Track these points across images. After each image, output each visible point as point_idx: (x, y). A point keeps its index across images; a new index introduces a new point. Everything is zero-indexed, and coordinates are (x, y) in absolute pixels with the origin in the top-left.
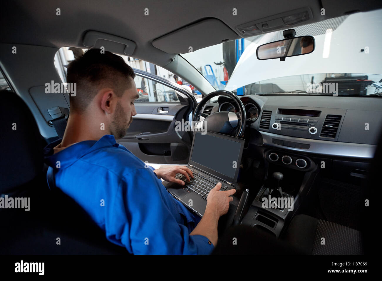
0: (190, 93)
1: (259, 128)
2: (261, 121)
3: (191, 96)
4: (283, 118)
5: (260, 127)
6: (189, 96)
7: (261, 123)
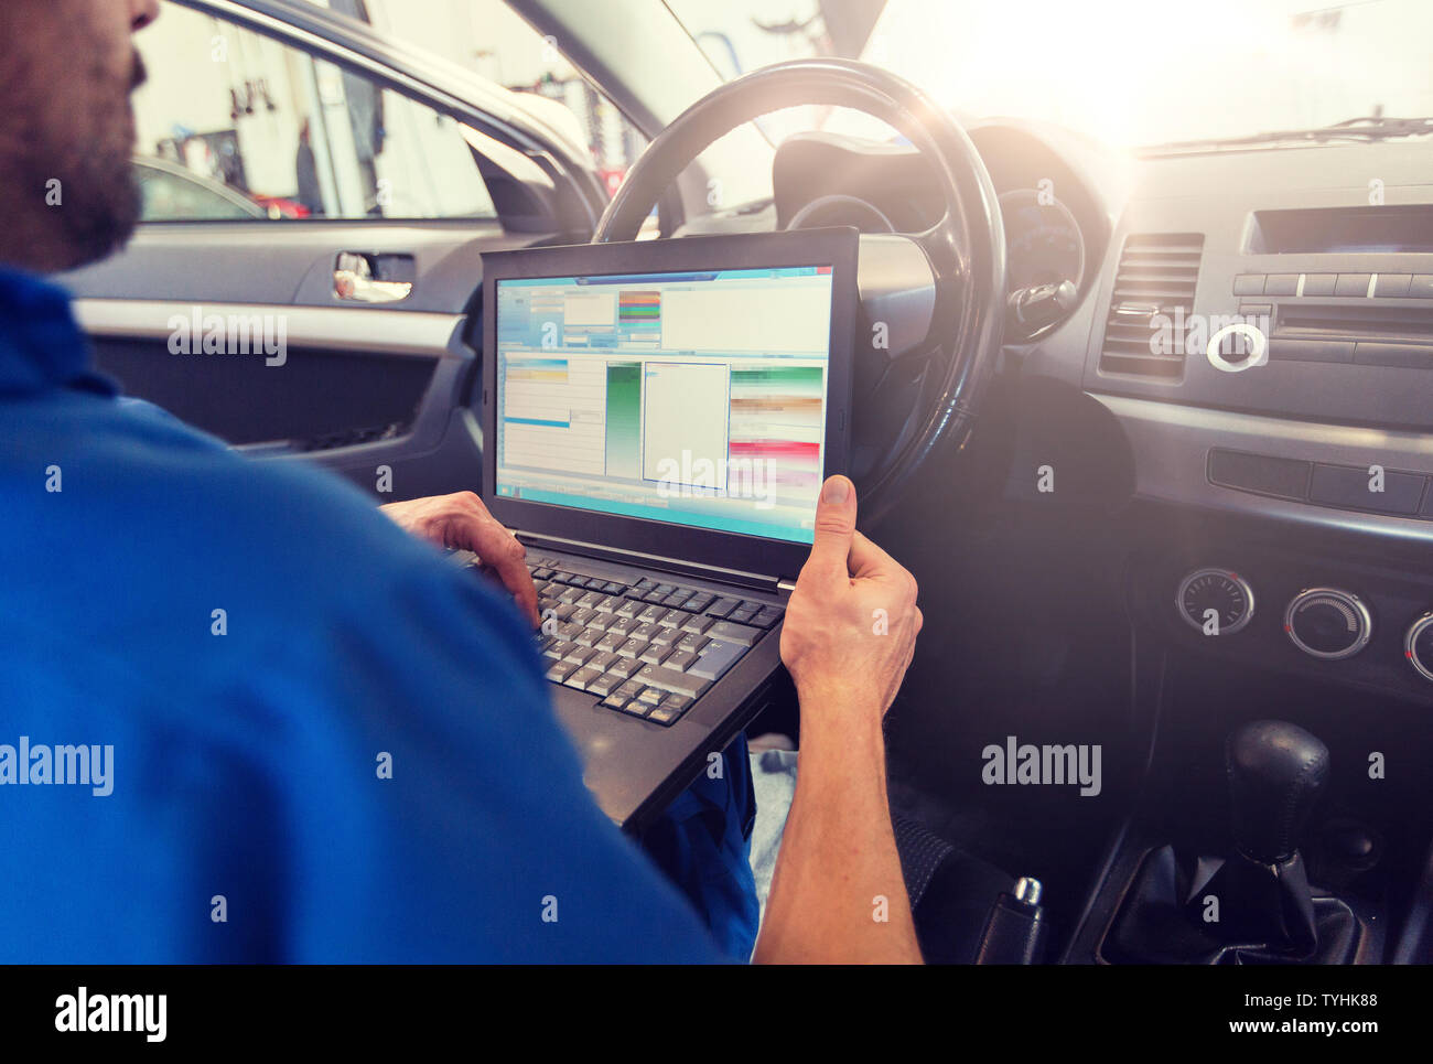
0: (573, 147)
1: (1100, 374)
2: (1113, 315)
3: (575, 170)
4: (1302, 278)
5: (1106, 364)
6: (561, 170)
7: (1109, 330)
